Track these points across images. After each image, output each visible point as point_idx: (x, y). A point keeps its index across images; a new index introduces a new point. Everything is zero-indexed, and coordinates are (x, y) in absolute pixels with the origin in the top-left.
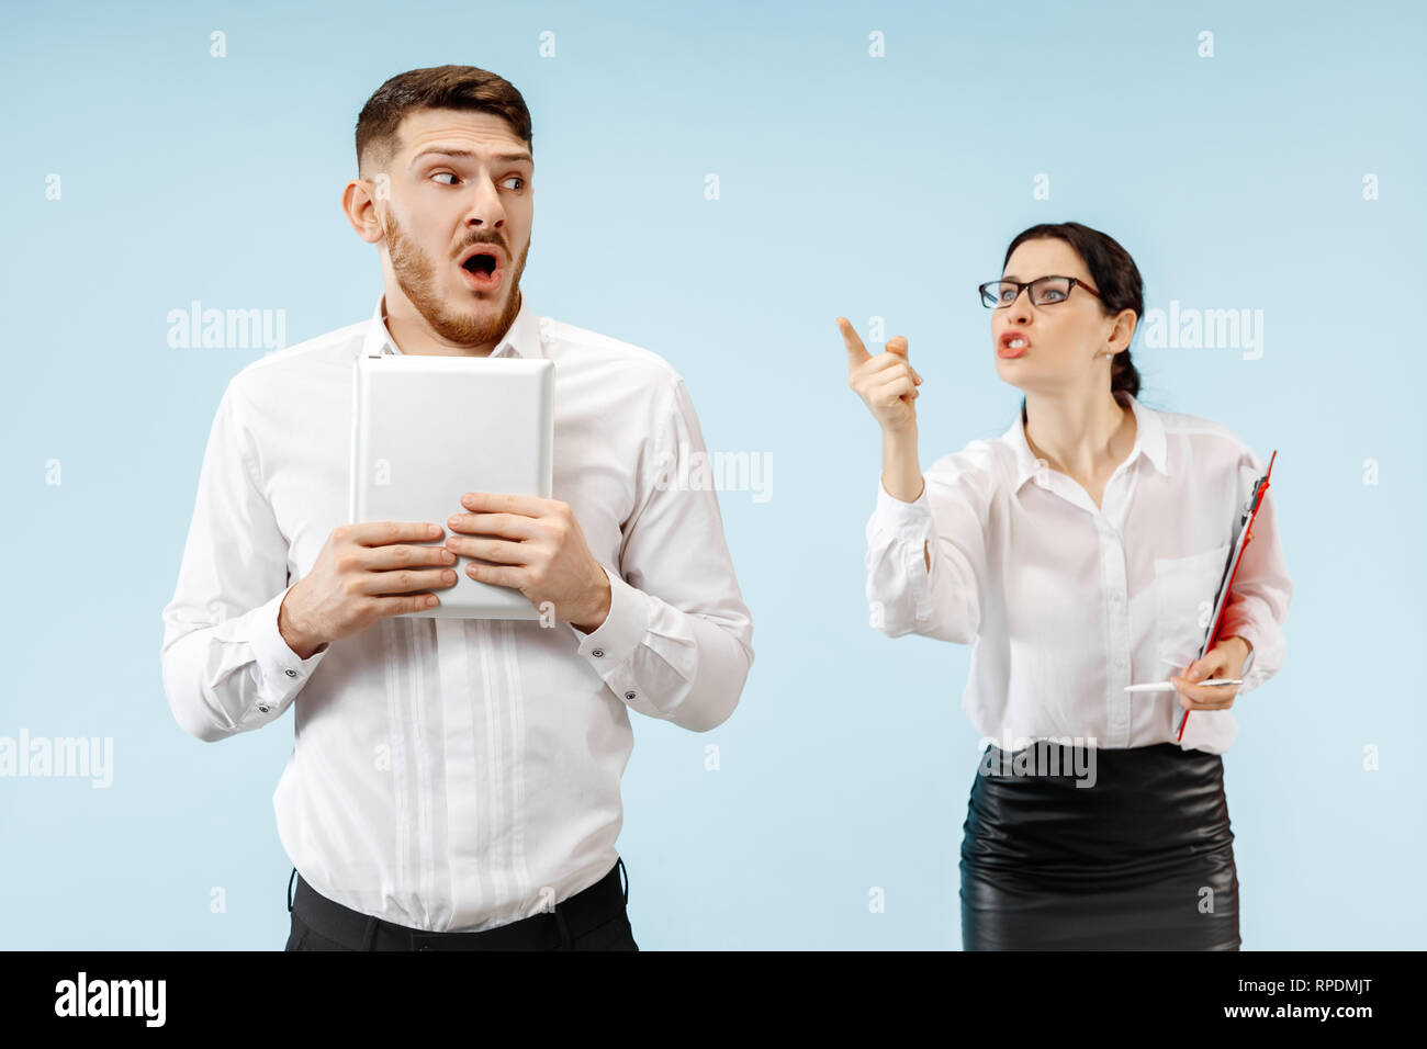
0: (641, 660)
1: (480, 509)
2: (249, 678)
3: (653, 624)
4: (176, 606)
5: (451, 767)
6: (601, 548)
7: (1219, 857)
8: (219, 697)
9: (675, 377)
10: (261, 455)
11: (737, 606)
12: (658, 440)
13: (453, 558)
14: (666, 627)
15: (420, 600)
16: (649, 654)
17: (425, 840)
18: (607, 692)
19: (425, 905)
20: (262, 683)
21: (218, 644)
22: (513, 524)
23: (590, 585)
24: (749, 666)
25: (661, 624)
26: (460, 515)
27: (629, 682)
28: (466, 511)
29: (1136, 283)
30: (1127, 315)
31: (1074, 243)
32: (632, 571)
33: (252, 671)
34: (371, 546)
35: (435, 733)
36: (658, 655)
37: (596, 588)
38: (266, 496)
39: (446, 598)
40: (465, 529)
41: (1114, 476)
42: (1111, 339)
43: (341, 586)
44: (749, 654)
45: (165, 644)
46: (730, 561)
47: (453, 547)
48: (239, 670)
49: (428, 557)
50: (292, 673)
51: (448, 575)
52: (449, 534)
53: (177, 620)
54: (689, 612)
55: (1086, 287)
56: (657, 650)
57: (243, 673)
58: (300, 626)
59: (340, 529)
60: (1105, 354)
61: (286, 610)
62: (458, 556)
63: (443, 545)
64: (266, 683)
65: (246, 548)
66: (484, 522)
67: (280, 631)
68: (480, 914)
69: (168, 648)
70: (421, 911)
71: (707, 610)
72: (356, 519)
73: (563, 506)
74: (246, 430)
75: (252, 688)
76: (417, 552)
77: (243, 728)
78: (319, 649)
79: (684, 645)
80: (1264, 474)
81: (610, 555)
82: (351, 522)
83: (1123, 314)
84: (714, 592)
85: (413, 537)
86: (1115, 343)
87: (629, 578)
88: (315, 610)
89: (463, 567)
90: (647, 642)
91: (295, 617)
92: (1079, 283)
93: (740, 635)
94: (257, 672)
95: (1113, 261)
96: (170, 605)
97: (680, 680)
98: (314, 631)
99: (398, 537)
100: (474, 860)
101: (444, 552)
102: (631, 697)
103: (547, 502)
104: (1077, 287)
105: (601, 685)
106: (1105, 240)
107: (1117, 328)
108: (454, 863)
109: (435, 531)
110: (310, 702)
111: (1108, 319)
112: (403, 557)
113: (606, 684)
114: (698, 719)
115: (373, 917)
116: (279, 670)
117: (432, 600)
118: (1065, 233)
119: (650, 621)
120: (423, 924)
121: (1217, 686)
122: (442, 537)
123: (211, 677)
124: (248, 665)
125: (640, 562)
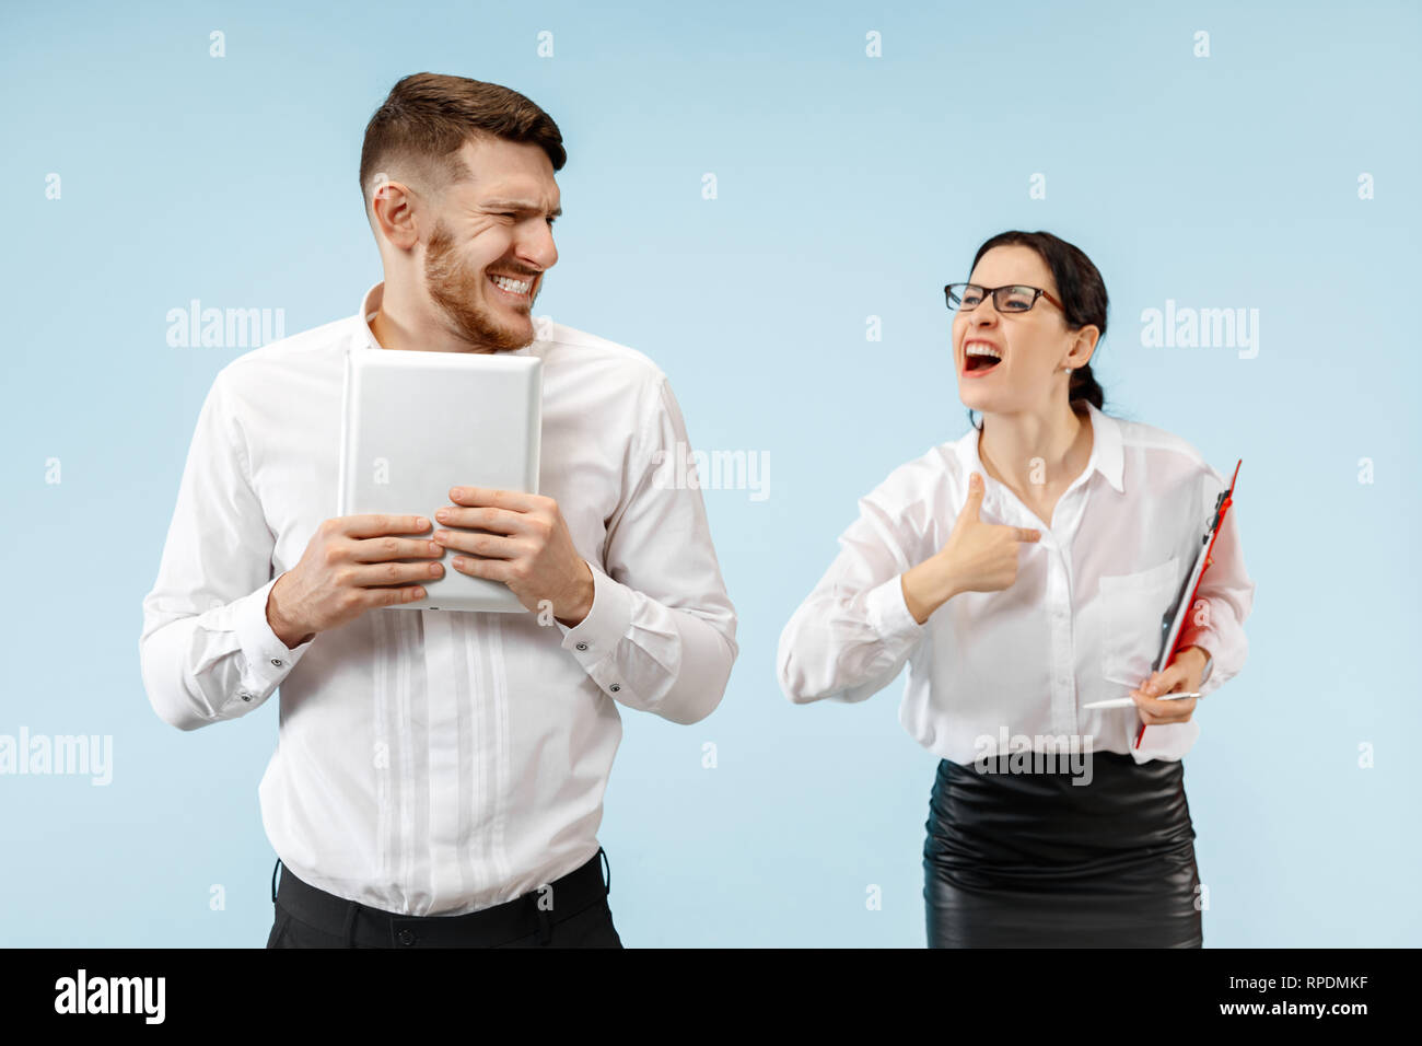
0: (623, 653)
1: (469, 503)
2: (232, 666)
3: (637, 618)
4: (158, 595)
5: (434, 757)
6: (586, 544)
7: (1178, 858)
8: (201, 686)
9: (661, 375)
10: (250, 448)
11: (720, 600)
12: (644, 438)
13: (441, 549)
14: (649, 621)
15: (407, 592)
16: (632, 646)
17: (407, 828)
18: (590, 685)
19: (404, 892)
20: (246, 672)
21: (202, 633)
22: (502, 518)
23: (574, 579)
24: (734, 661)
25: (644, 618)
26: (448, 509)
27: (613, 676)
28: (453, 505)
29: (1102, 299)
30: (1090, 331)
31: (1044, 253)
32: (618, 566)
33: (236, 660)
34: (360, 538)
35: (419, 723)
36: (640, 648)
37: (580, 583)
38: (254, 490)
39: (434, 590)
40: (453, 522)
41: (1065, 495)
42: (1072, 353)
43: (330, 578)
44: (733, 649)
45: (146, 632)
46: (714, 556)
47: (441, 540)
48: (223, 658)
49: (416, 549)
50: (277, 663)
51: (435, 568)
52: (437, 527)
53: (158, 610)
54: (673, 607)
55: (1051, 299)
56: (641, 644)
57: (227, 663)
58: (288, 616)
59: (329, 521)
60: (1064, 368)
61: (275, 601)
62: (445, 549)
63: (431, 538)
64: (250, 671)
65: (233, 538)
66: (472, 516)
67: (268, 620)
68: (460, 900)
69: (147, 636)
70: (401, 897)
71: (691, 604)
72: (345, 511)
73: (550, 502)
74: (236, 422)
75: (235, 677)
76: (406, 544)
77: (222, 717)
78: (305, 639)
79: (667, 638)
80: (1228, 488)
81: (594, 552)
82: (340, 514)
83: (1086, 328)
84: (699, 586)
85: (400, 530)
86: (1074, 357)
87: (615, 574)
88: (304, 601)
89: (449, 561)
90: (630, 636)
91: (284, 607)
92: (1045, 294)
93: (723, 628)
94: (242, 661)
95: (1080, 273)
96: (150, 594)
97: (664, 673)
98: (302, 622)
99: (388, 529)
100: (454, 849)
101: (432, 544)
102: (616, 690)
103: (534, 497)
104: (1041, 299)
105: (585, 677)
106: (1075, 253)
107: (1079, 342)
108: (434, 850)
109: (423, 522)
110: (295, 692)
111: (1070, 334)
112: (391, 550)
113: (590, 677)
114: (682, 712)
115: (354, 902)
116: (265, 659)
117: (419, 592)
118: (1036, 241)
119: (633, 615)
120: (403, 909)
121: (1176, 700)
122: (429, 530)
123: (194, 666)
124: (232, 654)
125: (625, 557)
